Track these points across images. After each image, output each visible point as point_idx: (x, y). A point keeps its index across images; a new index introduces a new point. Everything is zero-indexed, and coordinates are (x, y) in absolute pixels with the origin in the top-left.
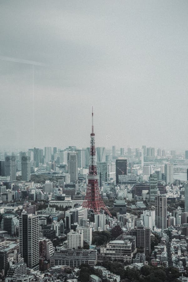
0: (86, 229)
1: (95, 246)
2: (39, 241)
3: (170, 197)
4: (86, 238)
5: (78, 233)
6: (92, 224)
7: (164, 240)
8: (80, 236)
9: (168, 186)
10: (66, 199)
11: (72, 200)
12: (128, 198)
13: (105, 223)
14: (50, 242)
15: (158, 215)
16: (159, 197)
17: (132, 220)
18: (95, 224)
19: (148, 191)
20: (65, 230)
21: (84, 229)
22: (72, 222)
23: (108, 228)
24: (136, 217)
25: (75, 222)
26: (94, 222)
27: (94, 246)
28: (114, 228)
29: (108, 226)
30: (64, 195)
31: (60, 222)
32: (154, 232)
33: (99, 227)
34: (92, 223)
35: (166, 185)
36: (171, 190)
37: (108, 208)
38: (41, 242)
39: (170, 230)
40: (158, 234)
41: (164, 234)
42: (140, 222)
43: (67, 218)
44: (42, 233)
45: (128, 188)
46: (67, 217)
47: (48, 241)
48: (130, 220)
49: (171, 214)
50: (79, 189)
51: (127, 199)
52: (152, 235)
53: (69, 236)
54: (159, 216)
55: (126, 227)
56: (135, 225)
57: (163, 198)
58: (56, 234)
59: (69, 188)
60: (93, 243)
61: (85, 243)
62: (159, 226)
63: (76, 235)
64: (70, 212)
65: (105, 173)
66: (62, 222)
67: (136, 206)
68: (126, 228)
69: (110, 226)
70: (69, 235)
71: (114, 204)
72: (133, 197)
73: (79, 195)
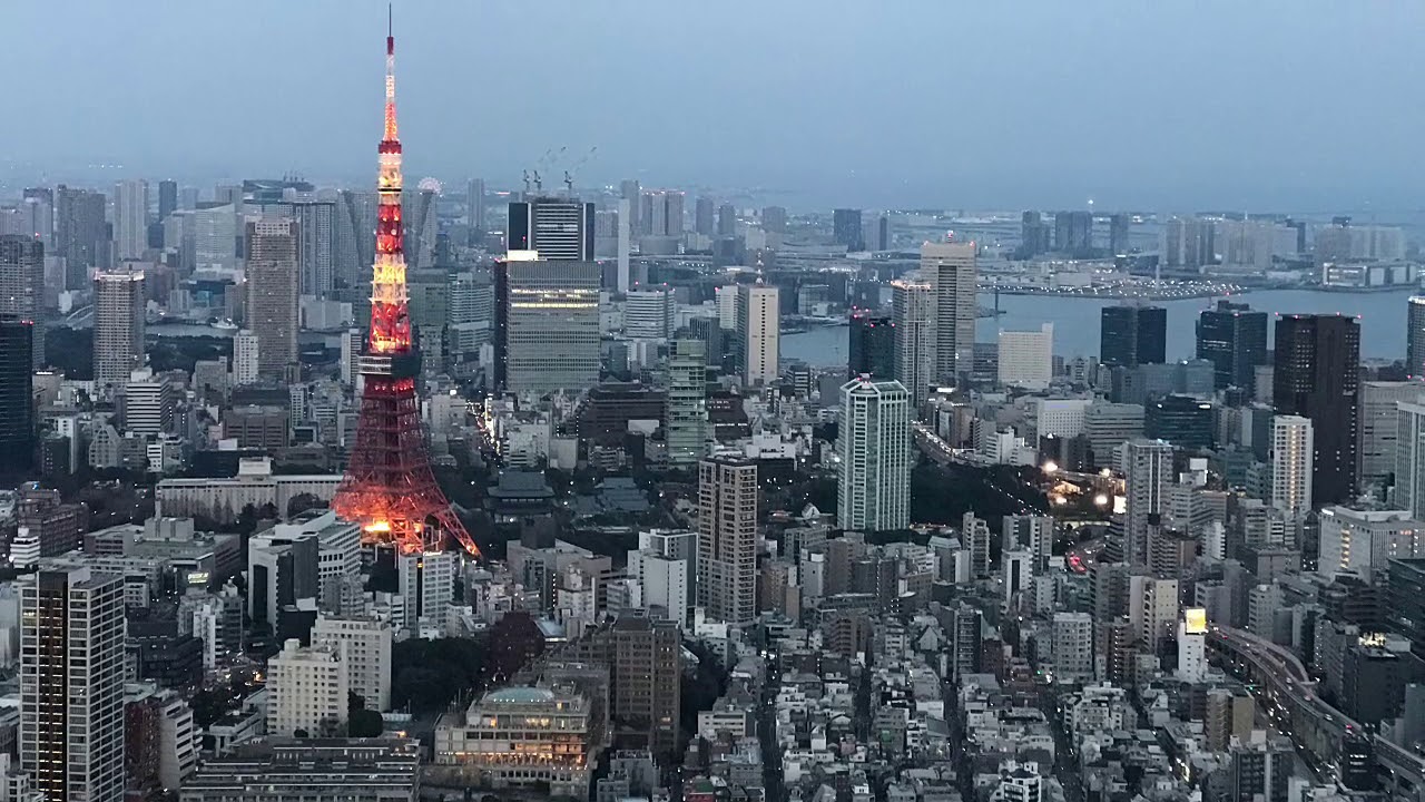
0: (361, 632)
1: (408, 717)
2: (126, 700)
3: (763, 456)
4: (359, 679)
5: (320, 656)
6: (388, 602)
7: (743, 680)
8: (331, 670)
9: (755, 399)
10: (246, 468)
11: (274, 474)
12: (556, 457)
13: (452, 597)
14: (179, 703)
15: (713, 554)
16: (718, 467)
17: (587, 581)
18: (398, 600)
19: (656, 423)
20: (247, 632)
21: (353, 633)
22: (287, 596)
23: (470, 623)
24: (607, 562)
25: (302, 597)
26: (395, 590)
27: (402, 716)
28: (497, 623)
29: (468, 610)
30: (230, 445)
31: (223, 593)
32: (693, 639)
33: (419, 614)
34: (388, 596)
35: (746, 394)
36: (767, 416)
37: (460, 515)
38: (131, 704)
39: (770, 626)
40: (715, 651)
41: (741, 647)
42: (622, 588)
43: (261, 572)
44: (134, 657)
45: (558, 405)
46: (256, 567)
47: (171, 699)
48: (576, 580)
49: (773, 544)
50: (306, 409)
51: (554, 463)
52: (688, 654)
53: (278, 671)
54: (717, 558)
55: (557, 617)
56: (602, 603)
57: (738, 474)
58: (205, 656)
59: (254, 409)
60: (396, 704)
61: (355, 701)
62: (719, 607)
63: (312, 665)
64: (275, 542)
65: (441, 328)
66: (234, 591)
67: (598, 501)
68: (561, 621)
69: (474, 612)
70: (275, 667)
71: (492, 491)
72: (582, 455)
73: (310, 445)
